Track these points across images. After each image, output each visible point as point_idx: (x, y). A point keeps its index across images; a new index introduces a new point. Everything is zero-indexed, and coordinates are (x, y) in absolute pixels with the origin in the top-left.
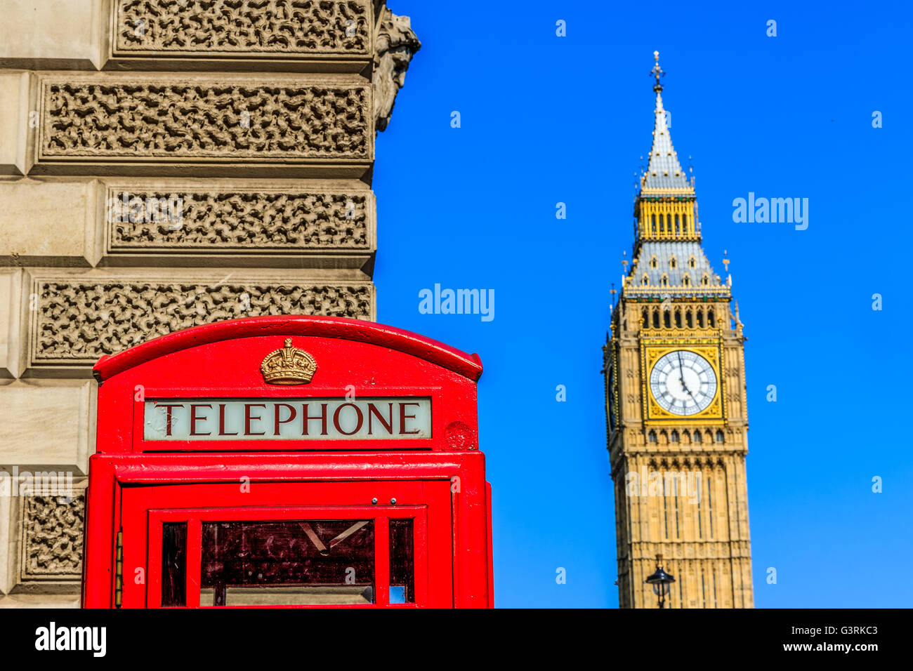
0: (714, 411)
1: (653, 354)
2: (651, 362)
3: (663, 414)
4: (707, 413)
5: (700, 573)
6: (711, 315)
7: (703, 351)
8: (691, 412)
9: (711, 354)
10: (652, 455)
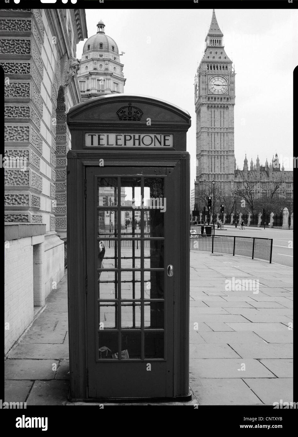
0: (226, 93)
1: (210, 77)
2: (209, 79)
3: (212, 93)
4: (224, 93)
5: (220, 136)
6: (227, 67)
7: (224, 77)
8: (220, 93)
9: (226, 77)
10: (209, 104)
